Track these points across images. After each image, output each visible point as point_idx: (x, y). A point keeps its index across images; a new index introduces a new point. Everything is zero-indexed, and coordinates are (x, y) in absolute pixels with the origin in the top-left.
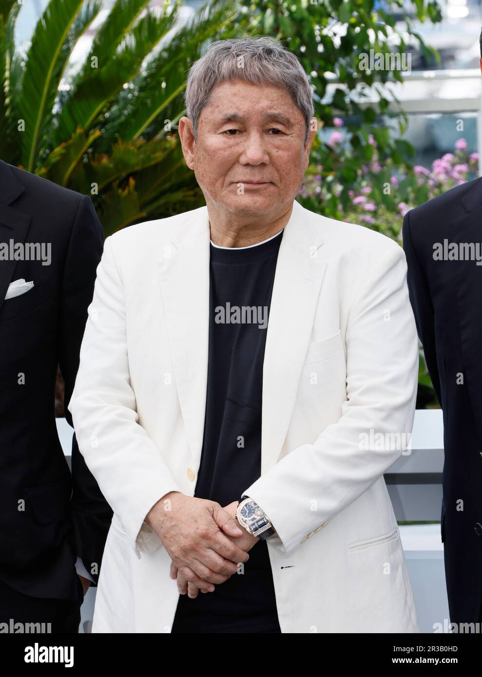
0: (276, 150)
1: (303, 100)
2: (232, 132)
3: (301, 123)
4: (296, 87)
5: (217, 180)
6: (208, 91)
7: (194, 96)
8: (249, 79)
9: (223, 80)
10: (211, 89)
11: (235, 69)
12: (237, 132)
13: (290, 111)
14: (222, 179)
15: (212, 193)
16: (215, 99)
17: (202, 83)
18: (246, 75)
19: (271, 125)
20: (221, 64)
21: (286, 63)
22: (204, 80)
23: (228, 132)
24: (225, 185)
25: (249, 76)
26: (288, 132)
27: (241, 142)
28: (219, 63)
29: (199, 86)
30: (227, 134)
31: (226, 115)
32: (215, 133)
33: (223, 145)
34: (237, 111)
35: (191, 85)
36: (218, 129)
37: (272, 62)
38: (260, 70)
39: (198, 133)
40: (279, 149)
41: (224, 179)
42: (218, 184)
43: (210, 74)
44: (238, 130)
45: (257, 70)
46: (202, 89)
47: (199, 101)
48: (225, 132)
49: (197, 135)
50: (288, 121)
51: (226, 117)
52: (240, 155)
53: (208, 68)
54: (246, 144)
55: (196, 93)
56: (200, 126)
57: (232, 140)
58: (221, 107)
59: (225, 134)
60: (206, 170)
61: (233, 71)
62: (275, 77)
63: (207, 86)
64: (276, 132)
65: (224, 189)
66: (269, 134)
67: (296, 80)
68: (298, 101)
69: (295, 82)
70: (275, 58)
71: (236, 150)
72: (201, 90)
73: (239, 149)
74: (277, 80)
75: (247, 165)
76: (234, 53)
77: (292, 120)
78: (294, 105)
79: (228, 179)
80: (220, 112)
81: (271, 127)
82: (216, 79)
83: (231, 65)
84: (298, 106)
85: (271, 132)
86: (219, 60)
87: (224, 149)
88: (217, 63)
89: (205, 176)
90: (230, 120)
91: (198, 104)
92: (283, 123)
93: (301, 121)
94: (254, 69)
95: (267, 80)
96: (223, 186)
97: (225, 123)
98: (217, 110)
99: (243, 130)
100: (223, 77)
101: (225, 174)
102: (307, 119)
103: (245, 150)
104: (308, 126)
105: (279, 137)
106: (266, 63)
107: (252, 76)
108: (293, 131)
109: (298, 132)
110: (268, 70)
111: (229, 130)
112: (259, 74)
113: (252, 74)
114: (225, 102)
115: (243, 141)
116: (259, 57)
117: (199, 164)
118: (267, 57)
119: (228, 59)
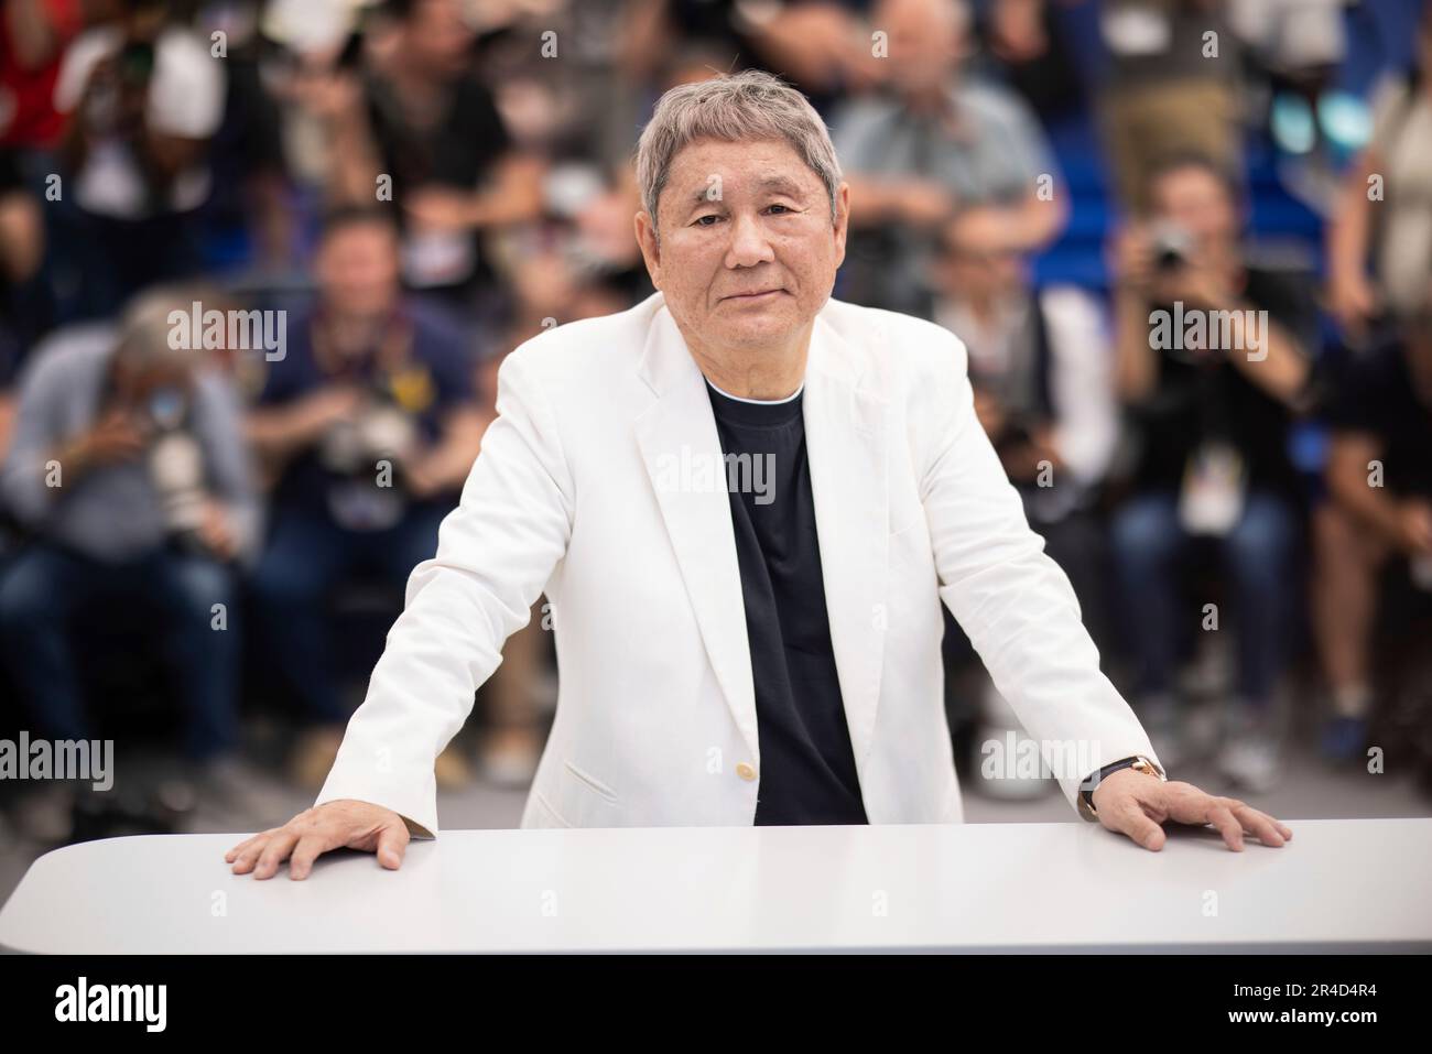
0: (784, 237)
2: (709, 220)
3: (819, 192)
4: (803, 136)
5: (697, 299)
6: (664, 164)
8: (724, 133)
9: (684, 143)
10: (668, 160)
11: (699, 120)
12: (717, 219)
13: (800, 174)
16: (675, 173)
17: (654, 154)
18: (717, 128)
19: (770, 198)
22: (657, 146)
23: (702, 222)
24: (711, 304)
25: (722, 128)
26: (797, 208)
27: (724, 234)
28: (676, 118)
30: (701, 224)
31: (695, 193)
32: (683, 226)
33: (695, 243)
36: (686, 219)
38: (739, 116)
39: (660, 232)
40: (787, 235)
42: (701, 305)
43: (664, 136)
44: (718, 216)
45: (735, 117)
46: (656, 162)
47: (654, 182)
48: (697, 222)
50: (797, 191)
51: (693, 198)
52: (725, 254)
54: (732, 235)
57: (707, 234)
58: (685, 184)
59: (697, 225)
61: (696, 127)
62: (764, 123)
63: (662, 155)
64: (778, 210)
65: (709, 312)
66: (768, 214)
67: (801, 126)
68: (810, 158)
69: (799, 129)
71: (718, 247)
72: (654, 164)
73: (723, 245)
74: (768, 128)
75: (738, 268)
77: (804, 190)
79: (714, 296)
80: (685, 192)
81: (770, 203)
82: (673, 144)
83: (692, 117)
84: (810, 166)
85: (770, 211)
87: (699, 249)
88: (673, 118)
90: (701, 200)
91: (653, 186)
92: (789, 193)
94: (730, 116)
95: (752, 132)
96: (707, 307)
97: (697, 208)
98: (681, 189)
99: (725, 214)
100: (683, 137)
101: (709, 288)
102: (828, 185)
103: (732, 244)
104: (831, 196)
105: (784, 217)
106: (747, 104)
107: (727, 128)
108: (808, 205)
109: (815, 206)
110: (752, 115)
111: (704, 218)
112: (739, 123)
113: (726, 125)
114: (690, 175)
115: (727, 231)
116: (736, 98)
117: (668, 279)
118: (750, 97)
119: (688, 111)
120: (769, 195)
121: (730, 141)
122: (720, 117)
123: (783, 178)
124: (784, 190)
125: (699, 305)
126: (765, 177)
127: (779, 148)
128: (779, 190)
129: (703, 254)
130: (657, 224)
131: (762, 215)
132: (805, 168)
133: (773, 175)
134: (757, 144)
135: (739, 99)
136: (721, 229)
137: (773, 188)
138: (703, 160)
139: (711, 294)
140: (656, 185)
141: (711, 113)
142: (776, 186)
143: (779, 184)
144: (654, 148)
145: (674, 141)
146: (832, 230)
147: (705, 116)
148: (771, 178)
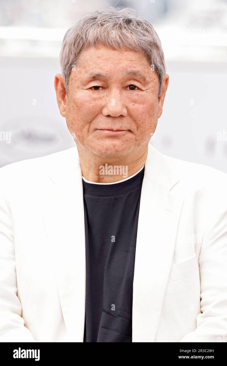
1: (157, 61)
3: (155, 81)
4: (151, 51)
5: (83, 126)
6: (77, 54)
7: (65, 58)
8: (111, 45)
9: (89, 45)
10: (79, 52)
12: (100, 88)
13: (146, 71)
14: (88, 125)
15: (80, 137)
16: (82, 61)
17: (73, 48)
18: (108, 41)
20: (88, 32)
21: (142, 31)
23: (93, 88)
25: (111, 42)
26: (143, 88)
27: (104, 96)
28: (87, 31)
29: (70, 50)
30: (92, 89)
31: (92, 74)
32: (82, 89)
33: (88, 99)
34: (100, 71)
36: (85, 85)
37: (130, 31)
38: (120, 38)
39: (69, 89)
40: (135, 103)
41: (90, 125)
42: (85, 130)
43: (79, 40)
44: (102, 87)
45: (118, 37)
46: (73, 52)
47: (70, 62)
48: (91, 88)
49: (68, 89)
50: (144, 80)
51: (92, 76)
52: (102, 108)
53: (78, 35)
54: (108, 99)
55: (67, 55)
56: (70, 82)
57: (95, 94)
58: (87, 68)
59: (91, 90)
60: (75, 119)
61: (98, 38)
63: (76, 50)
64: (133, 87)
65: (89, 134)
66: (127, 90)
67: (150, 46)
68: (152, 63)
69: (149, 47)
70: (133, 27)
71: (100, 103)
72: (71, 53)
73: (102, 102)
74: (134, 45)
75: (108, 116)
76: (99, 22)
77: (147, 79)
79: (93, 126)
80: (86, 72)
81: (130, 84)
82: (84, 45)
83: (96, 33)
84: (152, 66)
85: (128, 88)
86: (87, 29)
87: (90, 102)
88: (85, 31)
89: (74, 123)
90: (95, 78)
91: (69, 64)
92: (141, 80)
93: (155, 79)
94: (116, 36)
95: (126, 46)
96: (89, 131)
97: (91, 81)
98: (84, 70)
99: (106, 86)
100: (90, 43)
101: (90, 122)
102: (160, 76)
103: (107, 103)
104: (160, 83)
105: (136, 92)
106: (125, 31)
108: (148, 88)
109: (152, 88)
110: (127, 37)
111: (93, 87)
112: (120, 41)
113: (113, 41)
114: (90, 64)
115: (106, 96)
116: (119, 26)
117: (70, 114)
118: (126, 26)
119: (94, 28)
120: (130, 80)
121: (114, 49)
123: (138, 72)
124: (138, 78)
126: (130, 70)
127: (138, 56)
128: (135, 78)
129: (92, 105)
130: (68, 83)
131: (125, 90)
132: (150, 67)
133: (134, 69)
134: (128, 52)
135: (121, 27)
137: (133, 76)
141: (106, 33)
144: (73, 44)
145: (84, 43)
146: (158, 99)
147: (103, 35)
148: (133, 71)
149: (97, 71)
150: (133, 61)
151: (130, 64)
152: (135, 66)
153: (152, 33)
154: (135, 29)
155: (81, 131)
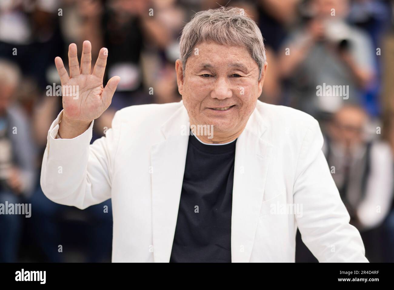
1: (257, 54)
2: (207, 76)
4: (252, 45)
5: (196, 105)
6: (192, 47)
7: (183, 48)
8: (219, 41)
9: (202, 41)
10: (194, 45)
11: (210, 33)
12: (210, 76)
14: (199, 104)
15: (193, 113)
17: (189, 42)
18: (217, 38)
19: (234, 71)
22: (190, 39)
23: (204, 76)
25: (219, 38)
26: (245, 75)
28: (200, 28)
31: (203, 64)
32: (196, 75)
33: (200, 84)
34: (210, 63)
35: (183, 40)
36: (197, 73)
37: (235, 29)
38: (227, 34)
39: (186, 73)
43: (194, 35)
45: (225, 35)
46: (188, 45)
47: (186, 53)
48: (202, 75)
50: (246, 70)
51: (203, 66)
52: (211, 91)
53: (193, 30)
54: (215, 84)
55: (185, 46)
56: (186, 69)
57: (205, 81)
58: (199, 59)
59: (202, 76)
60: (189, 98)
61: (208, 35)
62: (237, 39)
65: (201, 111)
66: (232, 77)
68: (254, 55)
69: (251, 42)
70: (238, 26)
71: (209, 88)
74: (238, 41)
75: (216, 99)
76: (211, 21)
77: (249, 69)
78: (251, 57)
80: (199, 62)
81: (234, 73)
83: (207, 31)
84: (253, 58)
86: (200, 26)
87: (201, 87)
88: (199, 28)
89: (188, 101)
90: (205, 67)
91: (186, 54)
92: (243, 70)
93: (255, 68)
94: (223, 34)
95: (231, 42)
96: (200, 109)
97: (202, 70)
98: (197, 60)
99: (214, 75)
100: (202, 38)
101: (201, 102)
102: (260, 66)
103: (214, 88)
104: (260, 70)
105: (239, 79)
106: (231, 29)
107: (221, 39)
108: (249, 74)
109: (252, 75)
110: (233, 35)
112: (226, 38)
113: (221, 37)
114: (202, 56)
115: (214, 82)
116: (227, 25)
117: (185, 93)
118: (233, 25)
119: (206, 26)
120: (234, 70)
121: (222, 44)
122: (219, 34)
123: (241, 64)
124: (241, 69)
125: (196, 107)
126: (234, 62)
127: (242, 50)
128: (239, 69)
129: (202, 89)
130: (185, 69)
131: (230, 77)
132: (251, 59)
133: (238, 62)
134: (233, 47)
135: (228, 26)
136: (211, 80)
137: (237, 68)
138: (209, 51)
139: (202, 105)
140: (187, 54)
141: (215, 31)
142: (238, 67)
143: (239, 66)
144: (189, 38)
145: (198, 38)
146: (258, 82)
147: (213, 32)
148: (236, 63)
149: (208, 62)
150: (236, 55)
151: (234, 58)
152: (238, 59)
153: (254, 30)
154: (240, 27)
155: (194, 108)
